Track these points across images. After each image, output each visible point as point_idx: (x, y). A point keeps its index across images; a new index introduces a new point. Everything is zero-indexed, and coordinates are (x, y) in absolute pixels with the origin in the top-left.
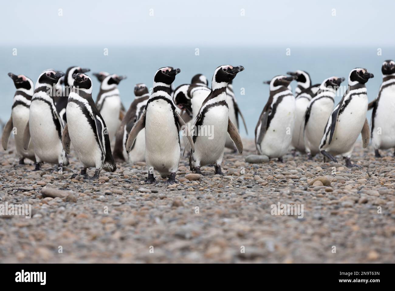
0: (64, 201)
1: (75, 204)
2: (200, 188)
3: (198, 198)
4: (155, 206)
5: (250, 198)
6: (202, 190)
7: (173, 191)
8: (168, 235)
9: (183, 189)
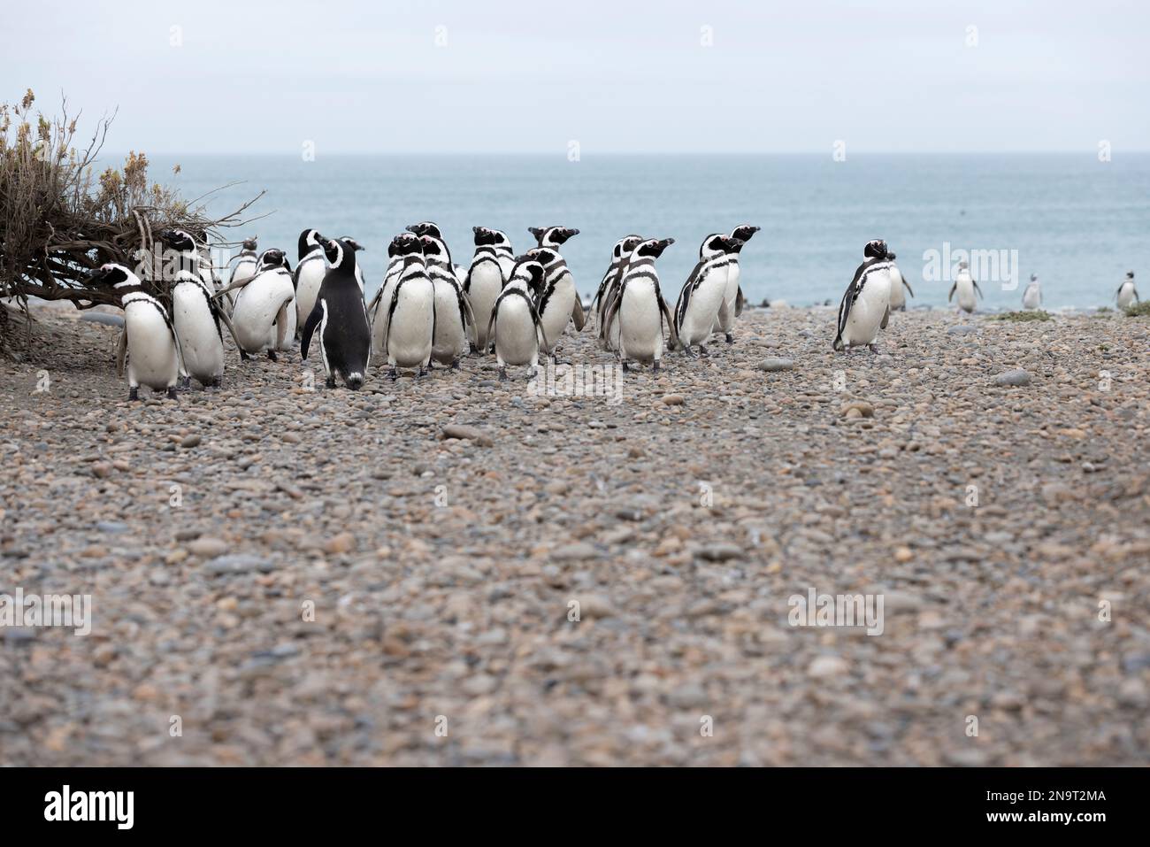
0: (474, 444)
1: (489, 450)
2: (679, 419)
3: (672, 441)
4: (604, 455)
5: (748, 440)
6: (683, 423)
7: (640, 425)
8: (607, 515)
9: (654, 422)
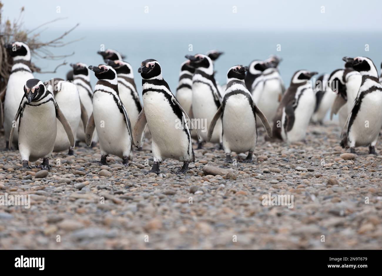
0: (224, 178)
1: (235, 181)
2: (354, 167)
3: (352, 177)
4: (311, 184)
6: (357, 169)
7: (329, 170)
8: (322, 212)
9: (338, 168)
